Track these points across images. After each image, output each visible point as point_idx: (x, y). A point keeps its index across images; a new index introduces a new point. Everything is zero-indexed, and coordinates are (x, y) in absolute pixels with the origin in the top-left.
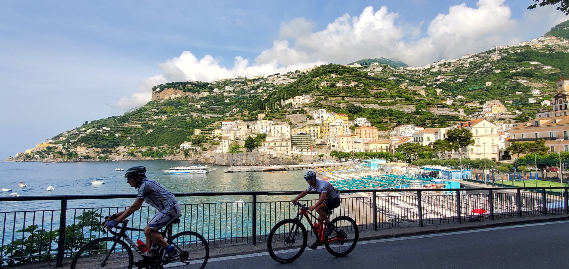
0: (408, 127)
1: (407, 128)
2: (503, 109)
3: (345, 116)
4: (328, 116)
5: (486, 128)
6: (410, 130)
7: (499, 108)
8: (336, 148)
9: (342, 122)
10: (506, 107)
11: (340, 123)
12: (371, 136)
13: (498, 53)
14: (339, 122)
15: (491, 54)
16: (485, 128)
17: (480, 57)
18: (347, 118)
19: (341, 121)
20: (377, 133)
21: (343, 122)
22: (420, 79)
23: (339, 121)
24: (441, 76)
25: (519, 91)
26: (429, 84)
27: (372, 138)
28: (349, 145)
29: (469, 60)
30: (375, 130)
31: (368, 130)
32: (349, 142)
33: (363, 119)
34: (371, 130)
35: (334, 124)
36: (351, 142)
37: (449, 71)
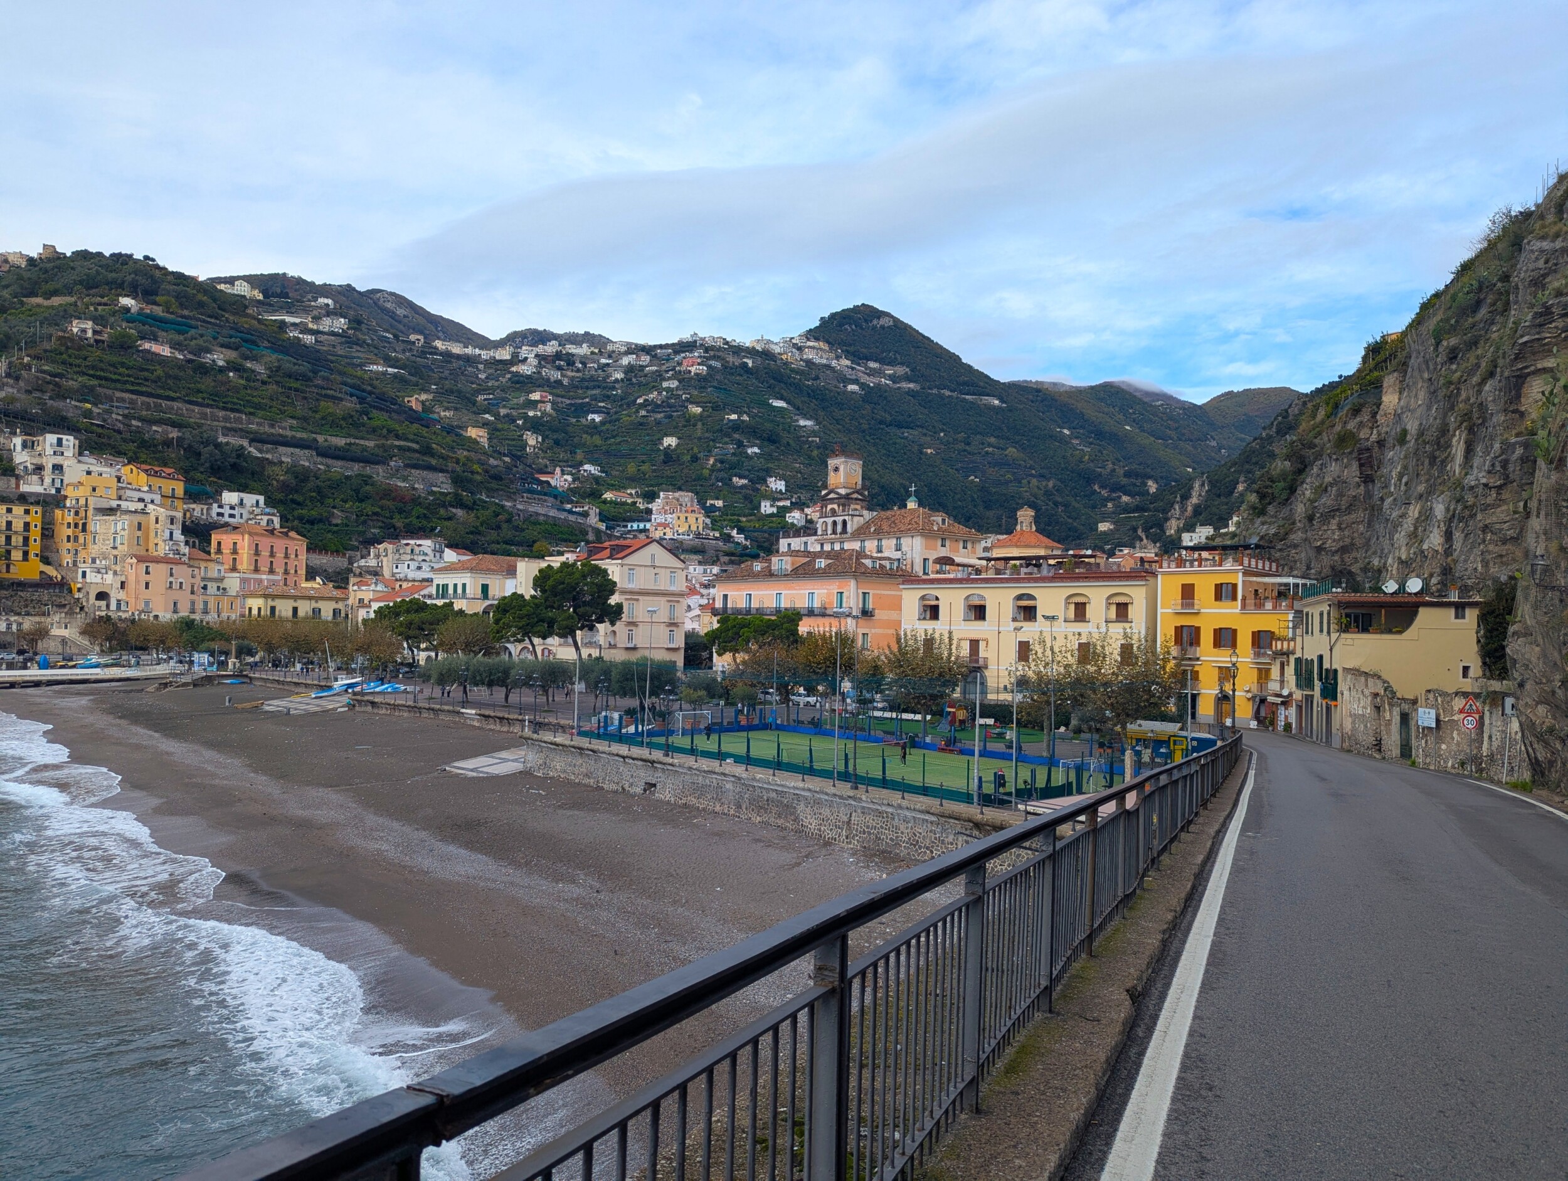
0: (421, 548)
1: (417, 550)
2: (700, 521)
3: (169, 477)
4: (85, 467)
5: (657, 570)
6: (427, 558)
7: (692, 518)
8: (113, 606)
9: (152, 502)
10: (709, 517)
11: (141, 506)
12: (280, 570)
13: (700, 357)
14: (141, 500)
15: (683, 355)
16: (654, 567)
17: (655, 356)
18: (179, 488)
19: (148, 497)
20: (303, 556)
21: (157, 498)
22: (478, 392)
23: (142, 495)
24: (544, 394)
25: (741, 477)
26: (503, 412)
27: (279, 577)
28: (176, 595)
29: (625, 361)
30: (298, 544)
31: (265, 543)
32: (176, 586)
33: (250, 499)
34: (280, 544)
35: (114, 504)
36: (187, 587)
37: (565, 382)
